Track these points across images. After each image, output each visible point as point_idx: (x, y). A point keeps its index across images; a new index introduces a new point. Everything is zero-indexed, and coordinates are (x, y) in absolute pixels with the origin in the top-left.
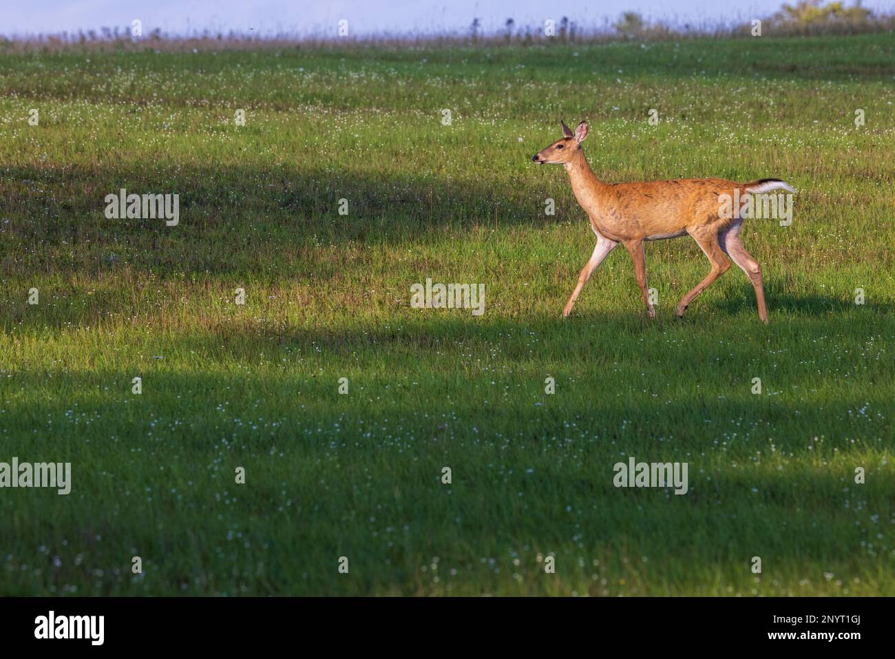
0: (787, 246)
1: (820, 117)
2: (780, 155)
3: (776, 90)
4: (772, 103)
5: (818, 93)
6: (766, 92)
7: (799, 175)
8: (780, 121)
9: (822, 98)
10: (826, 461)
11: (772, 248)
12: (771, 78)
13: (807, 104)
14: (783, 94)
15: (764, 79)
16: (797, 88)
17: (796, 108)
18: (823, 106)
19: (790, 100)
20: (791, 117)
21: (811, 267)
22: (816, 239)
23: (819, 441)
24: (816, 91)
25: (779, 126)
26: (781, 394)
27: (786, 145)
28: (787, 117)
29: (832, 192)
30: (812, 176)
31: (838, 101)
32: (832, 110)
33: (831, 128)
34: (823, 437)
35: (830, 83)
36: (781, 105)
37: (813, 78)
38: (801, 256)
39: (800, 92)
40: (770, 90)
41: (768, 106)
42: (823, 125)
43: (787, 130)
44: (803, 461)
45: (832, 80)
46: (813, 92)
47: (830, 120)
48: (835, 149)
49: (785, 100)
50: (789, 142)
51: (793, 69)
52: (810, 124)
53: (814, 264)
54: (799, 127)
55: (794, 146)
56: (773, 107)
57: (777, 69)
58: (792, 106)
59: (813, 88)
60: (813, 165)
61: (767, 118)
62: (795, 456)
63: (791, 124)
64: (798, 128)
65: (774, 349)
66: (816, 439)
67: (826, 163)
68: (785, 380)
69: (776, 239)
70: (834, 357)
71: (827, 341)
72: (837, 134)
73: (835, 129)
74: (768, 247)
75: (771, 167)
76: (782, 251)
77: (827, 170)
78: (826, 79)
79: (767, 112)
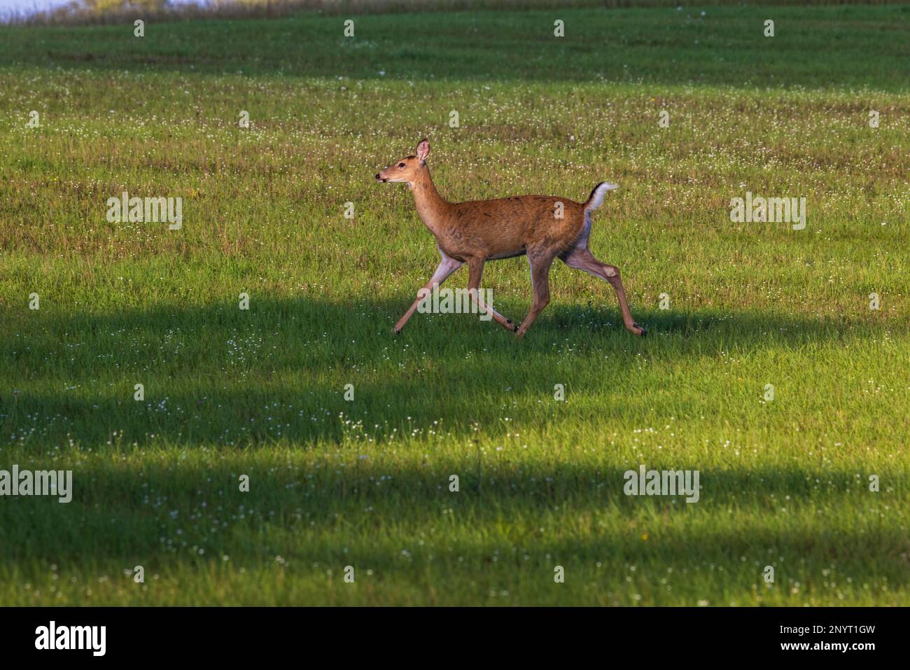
0: (84, 238)
1: (116, 107)
2: (76, 145)
3: (71, 79)
4: (68, 93)
5: (114, 83)
6: (62, 82)
7: (95, 165)
8: (76, 111)
9: (119, 88)
10: (126, 456)
11: (69, 239)
12: (66, 68)
13: (103, 94)
14: (79, 83)
15: (59, 68)
16: (93, 78)
17: (92, 98)
18: (119, 95)
19: (86, 90)
20: (87, 106)
21: (108, 258)
22: (113, 230)
23: (118, 435)
24: (112, 81)
25: (75, 116)
26: (79, 389)
27: (82, 136)
28: (84, 107)
29: (129, 184)
30: (109, 167)
31: (134, 91)
32: (129, 100)
33: (128, 118)
34: (122, 431)
35: (127, 72)
36: (76, 94)
37: (108, 67)
38: (98, 248)
39: (96, 82)
40: (66, 79)
41: (64, 95)
42: (119, 115)
43: (84, 121)
44: (103, 456)
45: (129, 70)
46: (109, 82)
47: (127, 110)
48: (132, 139)
49: (81, 89)
50: (85, 132)
51: (89, 58)
52: (106, 114)
53: (111, 256)
54: (95, 116)
55: (90, 136)
56: (69, 97)
57: (72, 58)
58: (87, 95)
59: (109, 78)
60: (109, 155)
61: (63, 107)
62: (94, 451)
63: (87, 113)
64: (94, 118)
65: (71, 342)
66: (115, 434)
67: (123, 154)
68: (83, 373)
69: (73, 231)
70: (133, 351)
71: (124, 334)
72: (134, 125)
73: (131, 119)
74: (65, 239)
75: (67, 157)
76: (78, 243)
77: (124, 160)
78: (123, 68)
79: (63, 102)
